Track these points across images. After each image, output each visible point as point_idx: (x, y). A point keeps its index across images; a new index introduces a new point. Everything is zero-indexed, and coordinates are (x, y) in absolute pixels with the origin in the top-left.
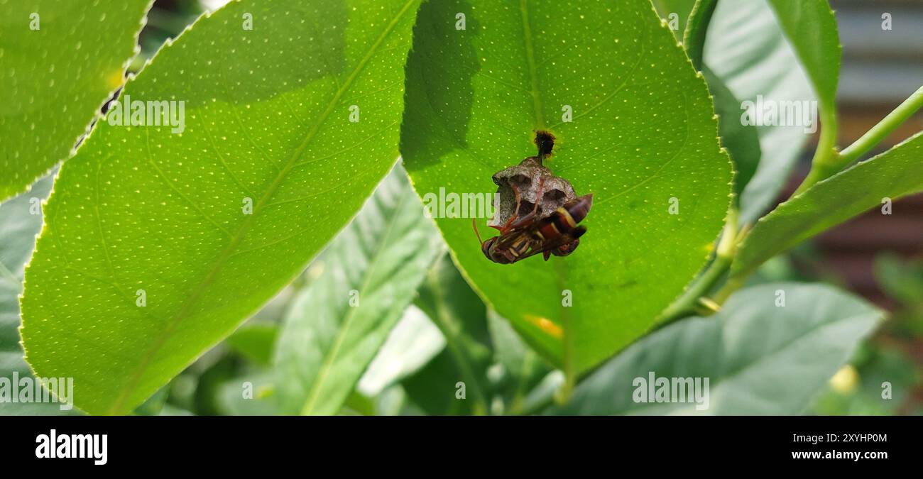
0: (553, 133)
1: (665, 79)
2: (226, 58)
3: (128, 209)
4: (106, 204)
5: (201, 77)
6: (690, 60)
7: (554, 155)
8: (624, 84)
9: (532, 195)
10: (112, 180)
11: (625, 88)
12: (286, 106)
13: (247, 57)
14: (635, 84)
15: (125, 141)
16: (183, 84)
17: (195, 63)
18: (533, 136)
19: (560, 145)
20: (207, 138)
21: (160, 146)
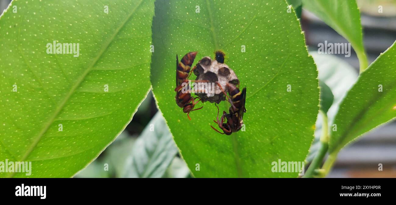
8: (255, 17)
9: (212, 69)
11: (255, 19)
14: (260, 16)
15: (8, 33)
16: (40, 7)
21: (25, 39)
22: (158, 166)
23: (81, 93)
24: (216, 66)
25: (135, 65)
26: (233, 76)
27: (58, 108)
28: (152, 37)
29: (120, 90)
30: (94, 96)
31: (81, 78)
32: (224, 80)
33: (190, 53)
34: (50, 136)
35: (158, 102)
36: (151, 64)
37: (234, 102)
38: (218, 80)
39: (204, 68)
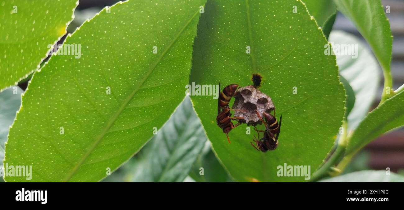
0: (261, 75)
1: (313, 46)
2: (113, 30)
3: (62, 102)
4: (51, 98)
5: (101, 38)
6: (324, 36)
7: (261, 87)
8: (294, 49)
9: (252, 99)
10: (55, 86)
11: (294, 51)
12: (138, 57)
13: (122, 31)
14: (299, 49)
15: (63, 67)
16: (93, 41)
17: (99, 31)
18: (251, 77)
19: (264, 81)
20: (101, 69)
21: (79, 71)
22: (190, 150)
23: (129, 109)
24: (255, 95)
25: (176, 79)
26: (270, 105)
27: (110, 123)
28: (193, 54)
29: (162, 101)
30: (140, 109)
31: (129, 98)
32: (262, 108)
33: (232, 85)
34: (102, 145)
35: (194, 106)
36: (190, 75)
37: (271, 130)
38: (256, 109)
39: (245, 97)
